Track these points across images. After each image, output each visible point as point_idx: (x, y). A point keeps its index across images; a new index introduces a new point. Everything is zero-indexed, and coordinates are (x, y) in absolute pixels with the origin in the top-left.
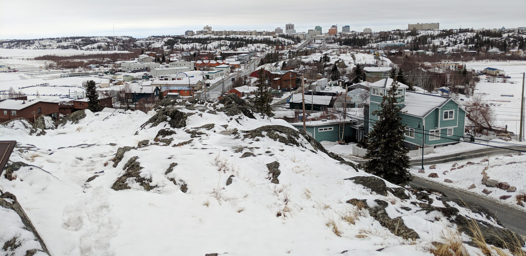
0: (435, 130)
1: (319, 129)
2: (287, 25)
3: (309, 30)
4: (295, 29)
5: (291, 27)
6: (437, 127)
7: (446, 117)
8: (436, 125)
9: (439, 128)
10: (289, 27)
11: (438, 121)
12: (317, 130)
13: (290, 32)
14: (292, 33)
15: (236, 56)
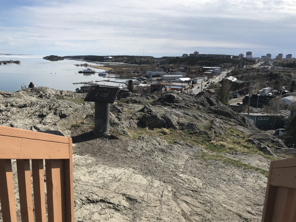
1: (259, 118)
2: (247, 52)
3: (262, 56)
4: (252, 55)
10: (249, 53)
12: (257, 119)
13: (249, 56)
14: (250, 57)
15: (211, 70)
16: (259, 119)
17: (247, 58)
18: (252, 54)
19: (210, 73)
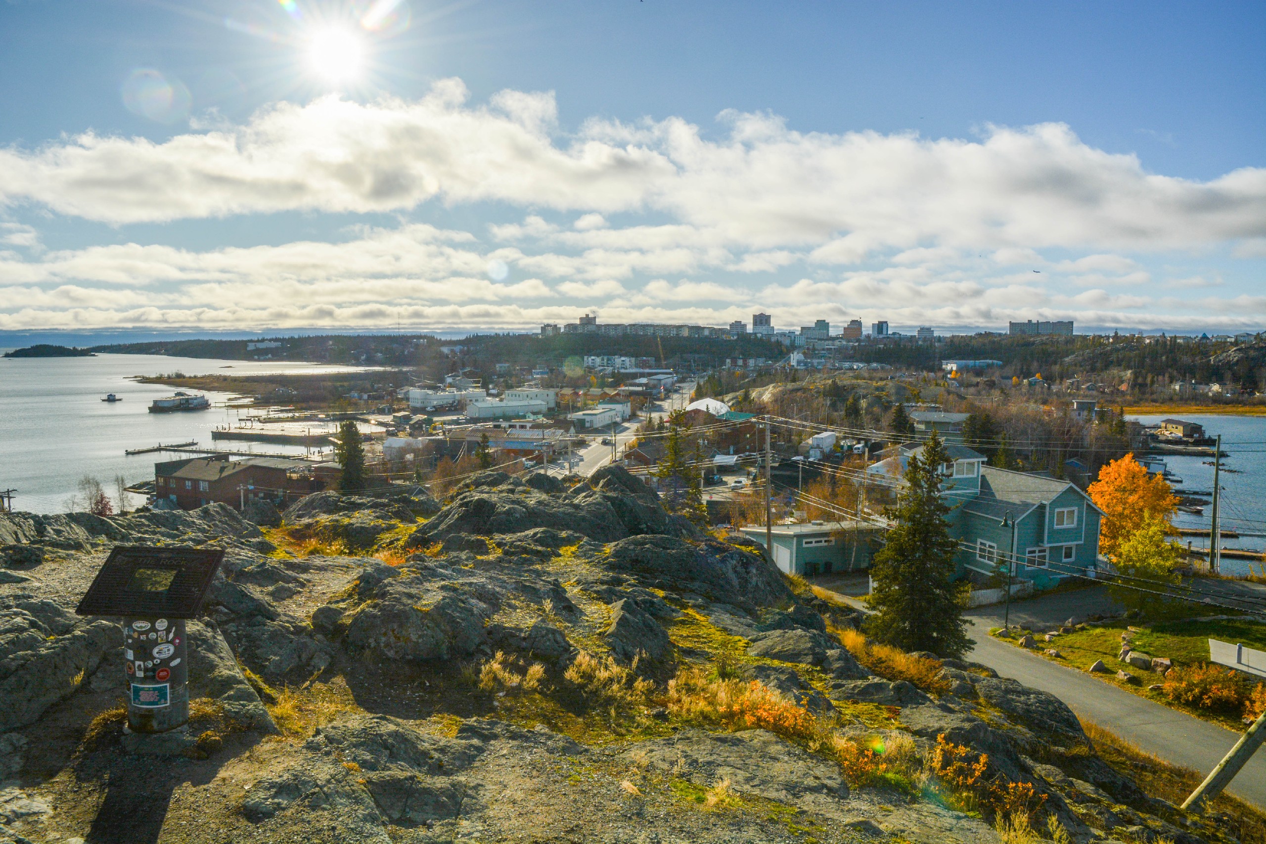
0: (1037, 549)
1: (804, 541)
2: (755, 316)
3: (803, 328)
4: (772, 325)
5: (764, 321)
6: (1043, 542)
7: (1061, 522)
8: (1039, 539)
9: (1047, 545)
10: (762, 320)
11: (1043, 531)
12: (799, 544)
13: (762, 330)
14: (765, 332)
15: (644, 380)
16: (806, 543)
17: (755, 334)
18: (773, 323)
19: (640, 389)
